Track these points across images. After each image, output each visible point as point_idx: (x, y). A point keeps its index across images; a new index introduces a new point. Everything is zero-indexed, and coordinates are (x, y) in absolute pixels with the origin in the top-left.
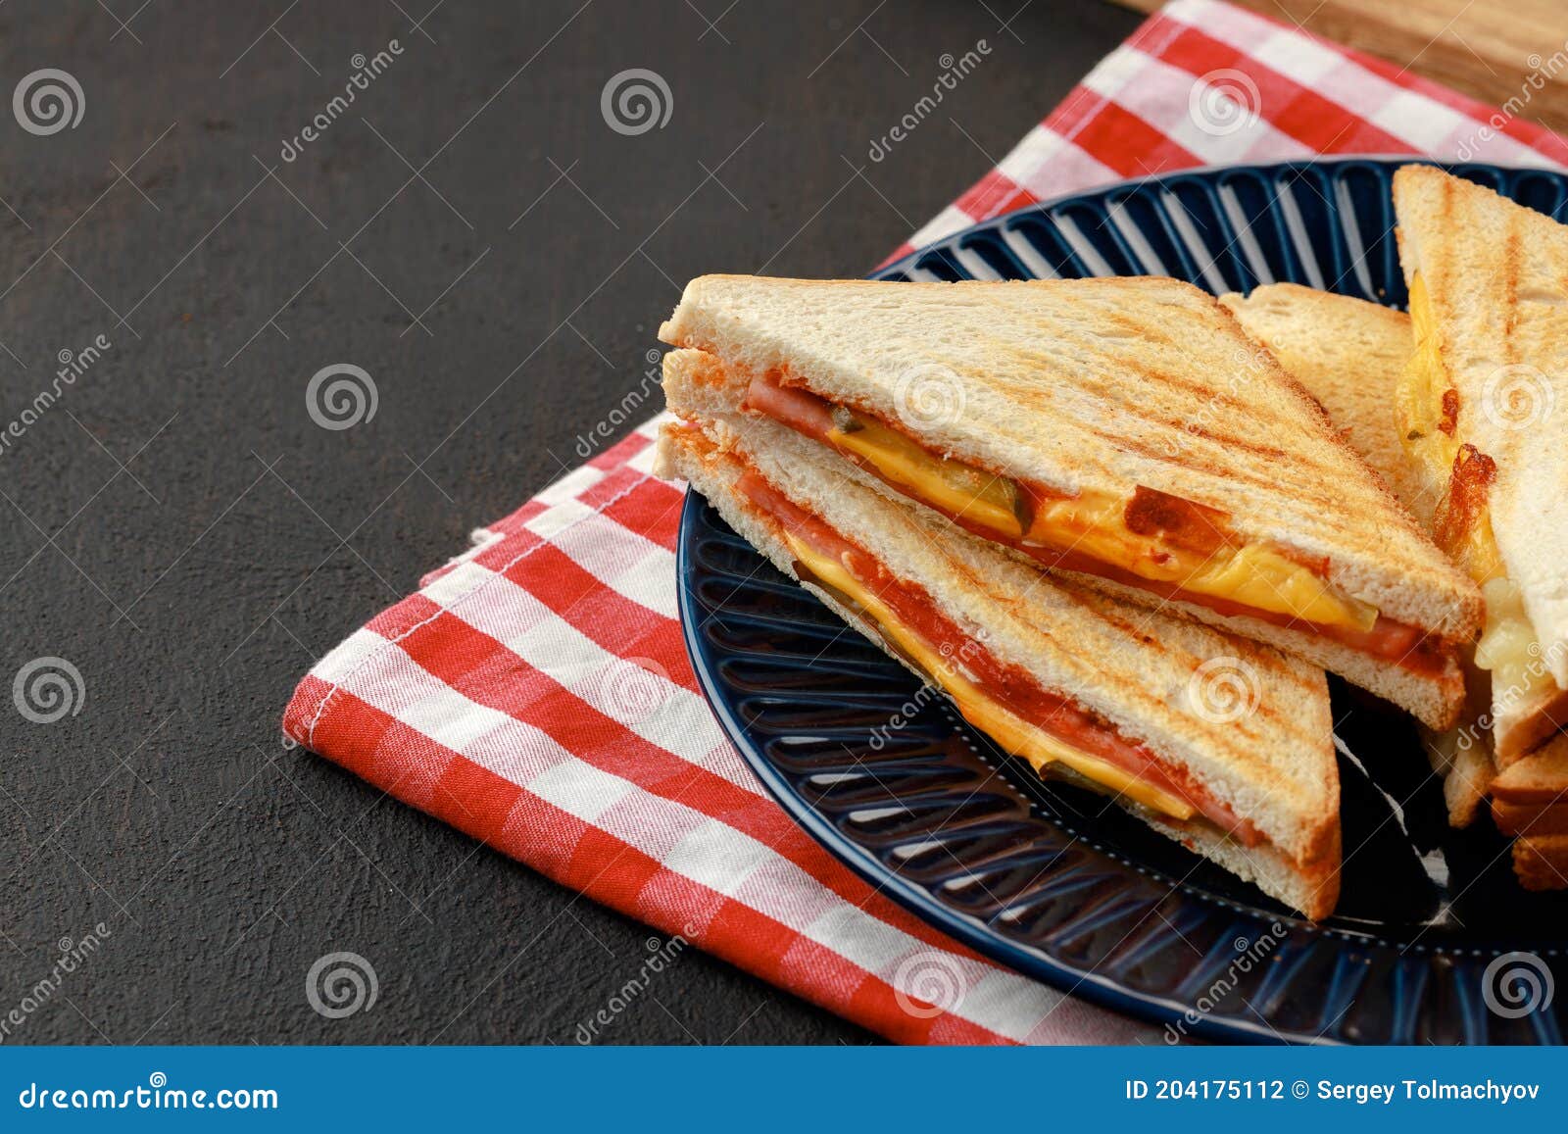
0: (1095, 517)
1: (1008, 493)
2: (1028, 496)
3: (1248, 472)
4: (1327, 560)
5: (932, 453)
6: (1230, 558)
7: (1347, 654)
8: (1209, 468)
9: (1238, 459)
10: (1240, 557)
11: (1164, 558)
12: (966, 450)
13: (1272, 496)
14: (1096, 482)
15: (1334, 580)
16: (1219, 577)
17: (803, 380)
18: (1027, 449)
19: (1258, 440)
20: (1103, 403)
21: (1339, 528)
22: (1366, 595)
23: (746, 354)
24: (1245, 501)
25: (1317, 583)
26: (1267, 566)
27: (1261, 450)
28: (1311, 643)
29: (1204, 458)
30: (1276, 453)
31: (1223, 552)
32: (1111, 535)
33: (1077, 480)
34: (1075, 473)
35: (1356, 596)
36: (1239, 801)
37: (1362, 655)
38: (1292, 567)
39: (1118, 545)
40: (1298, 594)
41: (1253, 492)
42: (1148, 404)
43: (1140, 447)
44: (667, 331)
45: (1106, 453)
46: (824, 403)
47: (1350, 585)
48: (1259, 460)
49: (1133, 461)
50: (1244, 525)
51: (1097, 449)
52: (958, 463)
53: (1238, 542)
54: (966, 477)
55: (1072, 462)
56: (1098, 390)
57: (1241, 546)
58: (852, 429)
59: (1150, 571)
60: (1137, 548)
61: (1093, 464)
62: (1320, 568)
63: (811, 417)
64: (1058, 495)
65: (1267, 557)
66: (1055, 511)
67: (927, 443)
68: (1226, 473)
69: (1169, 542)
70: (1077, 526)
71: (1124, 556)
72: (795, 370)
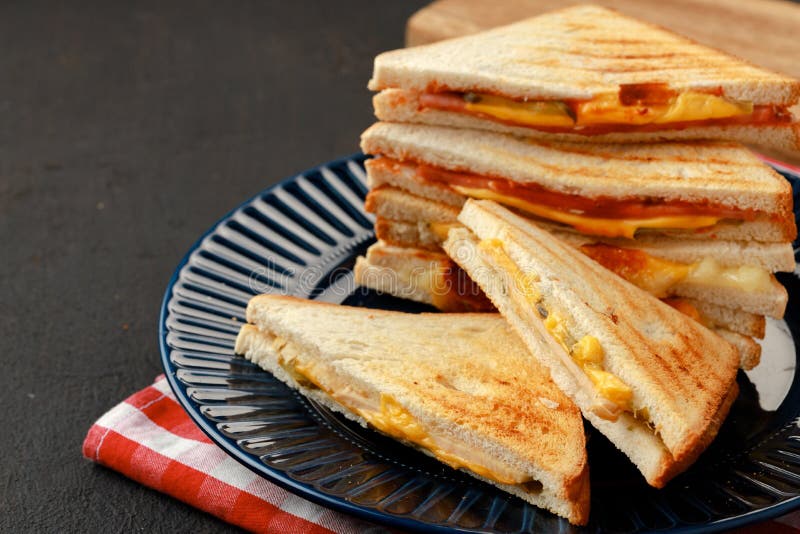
0: (605, 105)
1: (561, 107)
2: (571, 106)
3: (664, 65)
4: (720, 88)
5: (518, 101)
6: (674, 103)
7: (743, 129)
8: (645, 69)
9: (655, 63)
10: (680, 100)
11: (645, 112)
12: (534, 94)
13: (681, 71)
14: (598, 90)
15: (726, 95)
16: (674, 112)
17: (445, 86)
18: (561, 85)
19: (661, 52)
20: (582, 58)
21: (718, 73)
22: (744, 97)
23: (414, 83)
24: (669, 76)
25: (720, 99)
26: (694, 100)
27: (663, 56)
28: (724, 130)
29: (640, 67)
30: (671, 55)
31: (670, 101)
32: (615, 110)
33: (590, 91)
34: (587, 89)
35: (740, 99)
36: (741, 202)
37: (750, 127)
38: (705, 96)
39: (621, 114)
40: (712, 107)
41: (671, 72)
42: (602, 53)
43: (610, 70)
44: (372, 84)
45: (597, 77)
46: (459, 94)
47: (735, 95)
48: (664, 60)
49: (610, 77)
50: (674, 85)
51: (592, 76)
52: (533, 101)
53: (675, 94)
54: (539, 106)
55: (583, 85)
56: (577, 53)
57: (678, 95)
58: (476, 101)
59: (640, 120)
60: (630, 112)
61: (594, 83)
62: (718, 92)
63: (455, 103)
64: (584, 101)
65: (692, 96)
66: (585, 109)
67: (515, 96)
68: (653, 69)
69: (644, 104)
70: (599, 111)
71: (625, 118)
72: (441, 82)
